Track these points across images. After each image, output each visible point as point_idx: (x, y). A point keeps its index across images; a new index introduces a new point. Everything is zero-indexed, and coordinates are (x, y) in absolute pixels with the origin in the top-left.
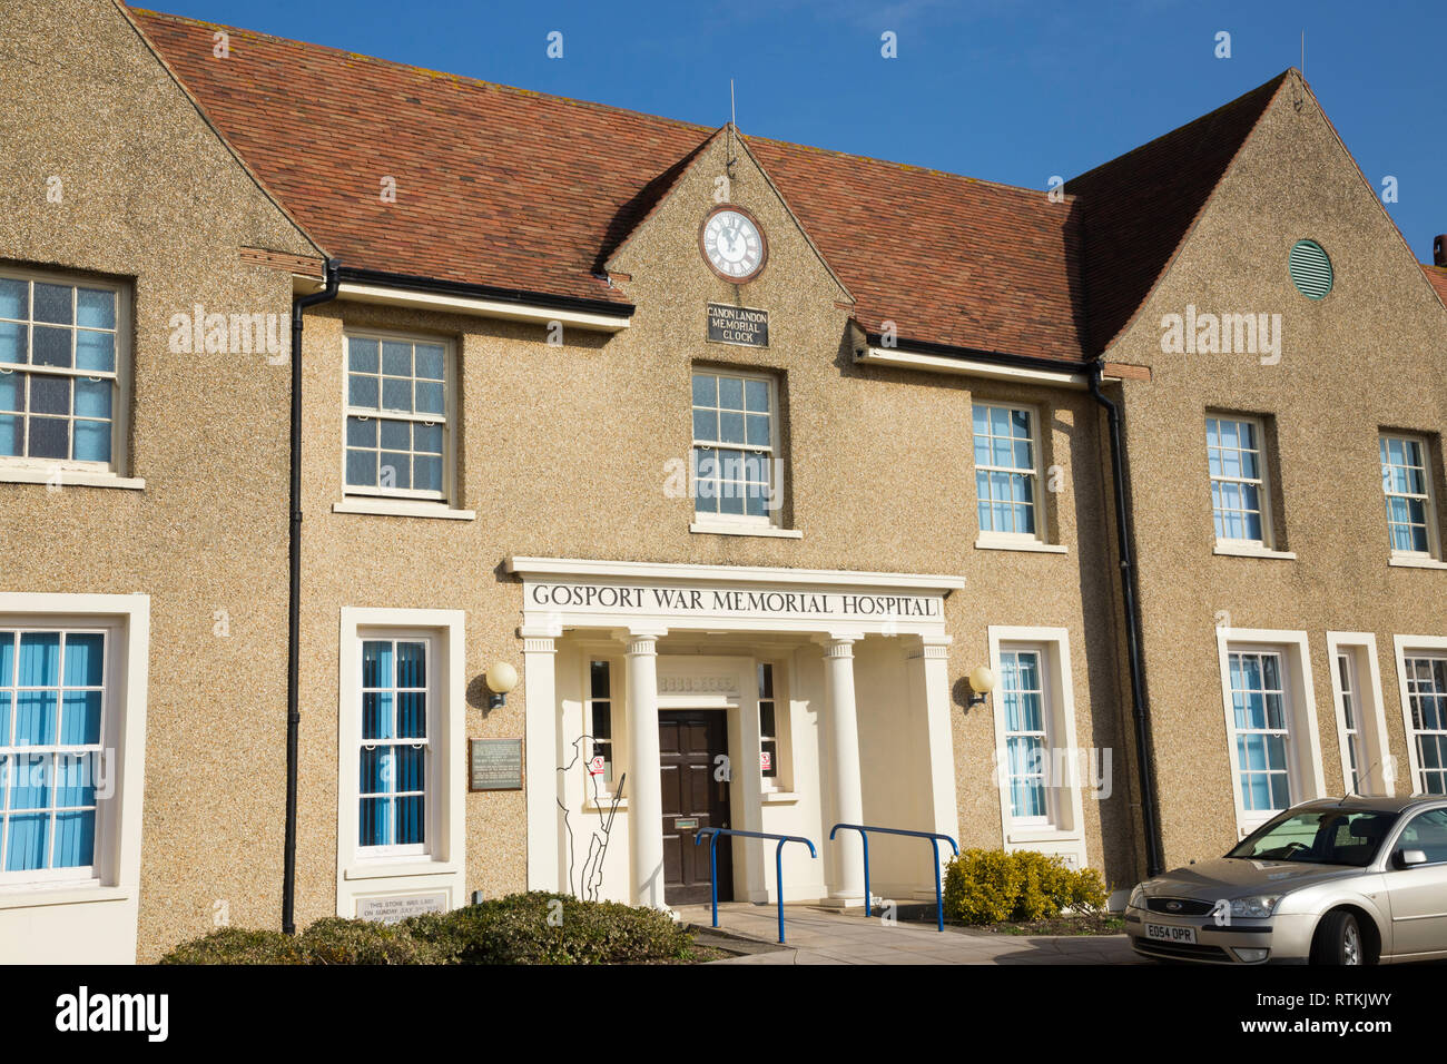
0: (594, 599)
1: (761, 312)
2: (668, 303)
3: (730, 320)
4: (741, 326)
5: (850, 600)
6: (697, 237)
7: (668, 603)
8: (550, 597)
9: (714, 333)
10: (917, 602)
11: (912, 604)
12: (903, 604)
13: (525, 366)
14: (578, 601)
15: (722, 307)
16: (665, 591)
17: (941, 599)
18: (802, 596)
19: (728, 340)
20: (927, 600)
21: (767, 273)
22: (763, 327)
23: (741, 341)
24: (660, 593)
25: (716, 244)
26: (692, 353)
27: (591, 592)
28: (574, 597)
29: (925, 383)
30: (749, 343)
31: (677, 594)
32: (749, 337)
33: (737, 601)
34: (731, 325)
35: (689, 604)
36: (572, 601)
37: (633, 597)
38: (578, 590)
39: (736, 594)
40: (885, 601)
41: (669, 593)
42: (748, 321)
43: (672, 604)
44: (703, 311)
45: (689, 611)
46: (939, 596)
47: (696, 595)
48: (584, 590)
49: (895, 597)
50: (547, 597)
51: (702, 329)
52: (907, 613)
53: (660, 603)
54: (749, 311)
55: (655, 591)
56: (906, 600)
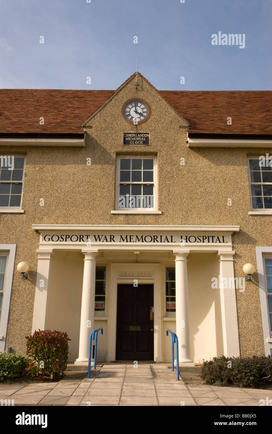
0: (68, 239)
1: (147, 133)
2: (107, 134)
3: (133, 137)
4: (138, 139)
5: (184, 237)
6: (121, 111)
7: (100, 240)
8: (51, 239)
9: (126, 142)
10: (218, 238)
11: (215, 239)
12: (211, 239)
13: (49, 160)
14: (62, 240)
15: (130, 133)
16: (99, 236)
17: (230, 236)
18: (161, 236)
19: (133, 144)
21: (150, 119)
22: (147, 138)
23: (138, 144)
24: (97, 237)
25: (130, 112)
26: (116, 150)
27: (68, 237)
28: (60, 239)
30: (142, 144)
31: (104, 237)
32: (141, 142)
33: (130, 239)
34: (134, 139)
35: (109, 240)
36: (59, 240)
37: (85, 238)
38: (62, 236)
39: (130, 236)
40: (202, 237)
41: (100, 237)
42: (141, 137)
43: (102, 240)
44: (122, 136)
45: (109, 243)
46: (229, 234)
47: (112, 237)
48: (65, 236)
49: (206, 236)
50: (49, 239)
51: (122, 141)
52: (213, 242)
53: (96, 240)
54: (141, 134)
55: (95, 236)
56: (213, 237)
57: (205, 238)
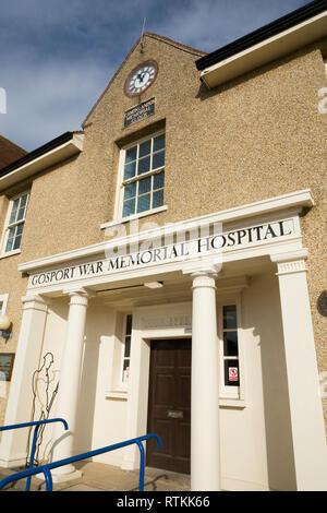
0: (54, 278)
1: (152, 99)
3: (135, 113)
4: (141, 112)
6: (124, 87)
7: (85, 272)
8: (38, 281)
9: (126, 124)
10: (270, 228)
11: (263, 232)
12: (254, 233)
14: (48, 280)
15: (132, 109)
16: (85, 267)
17: (297, 218)
19: (135, 122)
20: (281, 223)
21: (157, 79)
22: (153, 105)
23: (141, 118)
26: (115, 139)
27: (53, 274)
29: (272, 68)
30: (145, 117)
31: (91, 266)
32: (146, 114)
34: (136, 115)
35: (95, 270)
37: (70, 273)
40: (236, 234)
41: (87, 267)
42: (145, 108)
44: (123, 117)
45: (95, 275)
46: (294, 215)
47: (100, 264)
49: (246, 229)
51: (122, 124)
52: (259, 239)
54: (145, 103)
55: (81, 267)
56: (258, 228)
57: (242, 234)
